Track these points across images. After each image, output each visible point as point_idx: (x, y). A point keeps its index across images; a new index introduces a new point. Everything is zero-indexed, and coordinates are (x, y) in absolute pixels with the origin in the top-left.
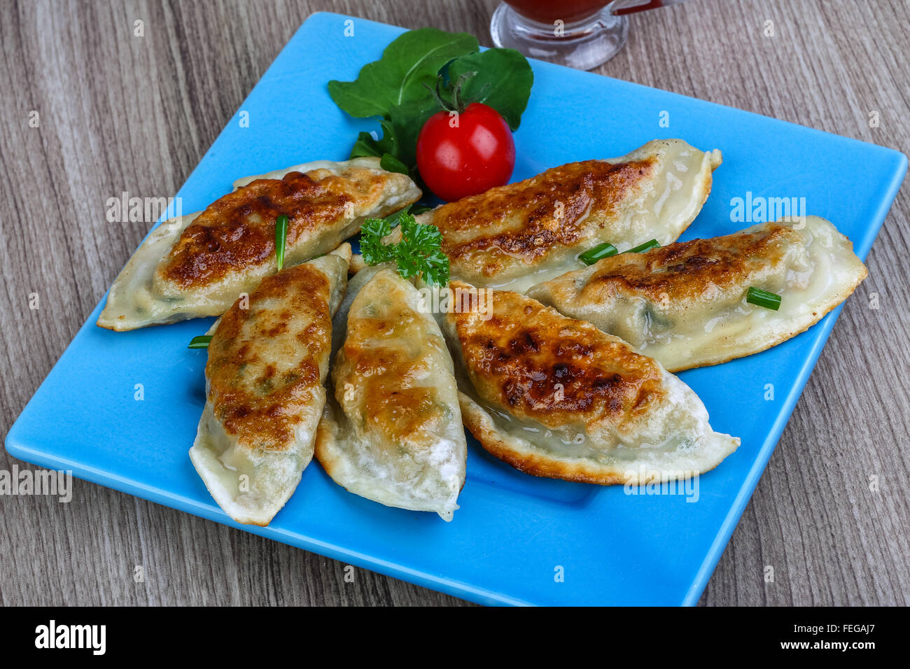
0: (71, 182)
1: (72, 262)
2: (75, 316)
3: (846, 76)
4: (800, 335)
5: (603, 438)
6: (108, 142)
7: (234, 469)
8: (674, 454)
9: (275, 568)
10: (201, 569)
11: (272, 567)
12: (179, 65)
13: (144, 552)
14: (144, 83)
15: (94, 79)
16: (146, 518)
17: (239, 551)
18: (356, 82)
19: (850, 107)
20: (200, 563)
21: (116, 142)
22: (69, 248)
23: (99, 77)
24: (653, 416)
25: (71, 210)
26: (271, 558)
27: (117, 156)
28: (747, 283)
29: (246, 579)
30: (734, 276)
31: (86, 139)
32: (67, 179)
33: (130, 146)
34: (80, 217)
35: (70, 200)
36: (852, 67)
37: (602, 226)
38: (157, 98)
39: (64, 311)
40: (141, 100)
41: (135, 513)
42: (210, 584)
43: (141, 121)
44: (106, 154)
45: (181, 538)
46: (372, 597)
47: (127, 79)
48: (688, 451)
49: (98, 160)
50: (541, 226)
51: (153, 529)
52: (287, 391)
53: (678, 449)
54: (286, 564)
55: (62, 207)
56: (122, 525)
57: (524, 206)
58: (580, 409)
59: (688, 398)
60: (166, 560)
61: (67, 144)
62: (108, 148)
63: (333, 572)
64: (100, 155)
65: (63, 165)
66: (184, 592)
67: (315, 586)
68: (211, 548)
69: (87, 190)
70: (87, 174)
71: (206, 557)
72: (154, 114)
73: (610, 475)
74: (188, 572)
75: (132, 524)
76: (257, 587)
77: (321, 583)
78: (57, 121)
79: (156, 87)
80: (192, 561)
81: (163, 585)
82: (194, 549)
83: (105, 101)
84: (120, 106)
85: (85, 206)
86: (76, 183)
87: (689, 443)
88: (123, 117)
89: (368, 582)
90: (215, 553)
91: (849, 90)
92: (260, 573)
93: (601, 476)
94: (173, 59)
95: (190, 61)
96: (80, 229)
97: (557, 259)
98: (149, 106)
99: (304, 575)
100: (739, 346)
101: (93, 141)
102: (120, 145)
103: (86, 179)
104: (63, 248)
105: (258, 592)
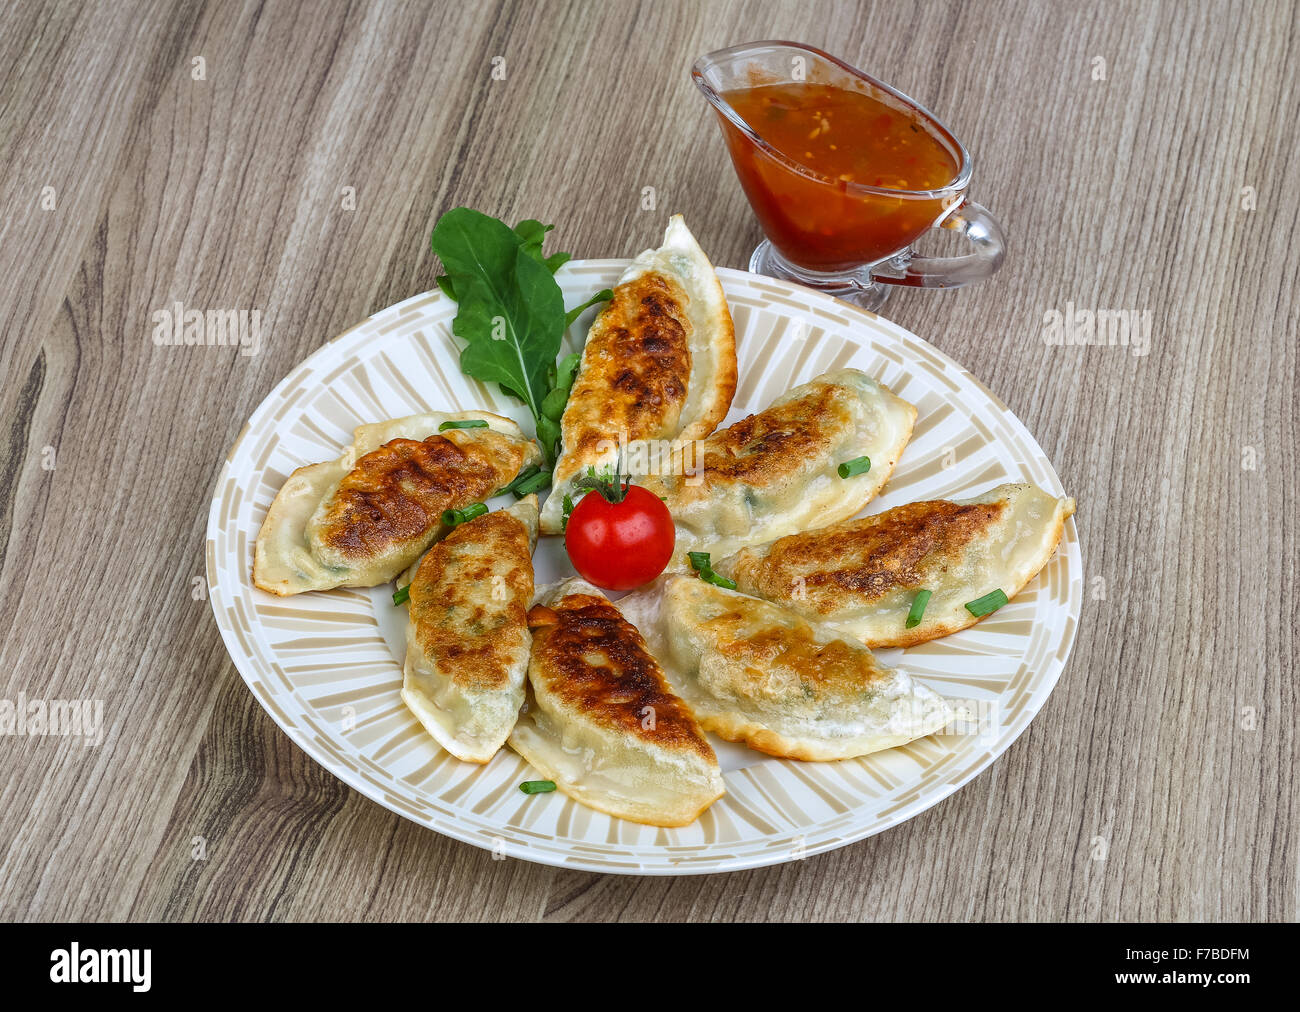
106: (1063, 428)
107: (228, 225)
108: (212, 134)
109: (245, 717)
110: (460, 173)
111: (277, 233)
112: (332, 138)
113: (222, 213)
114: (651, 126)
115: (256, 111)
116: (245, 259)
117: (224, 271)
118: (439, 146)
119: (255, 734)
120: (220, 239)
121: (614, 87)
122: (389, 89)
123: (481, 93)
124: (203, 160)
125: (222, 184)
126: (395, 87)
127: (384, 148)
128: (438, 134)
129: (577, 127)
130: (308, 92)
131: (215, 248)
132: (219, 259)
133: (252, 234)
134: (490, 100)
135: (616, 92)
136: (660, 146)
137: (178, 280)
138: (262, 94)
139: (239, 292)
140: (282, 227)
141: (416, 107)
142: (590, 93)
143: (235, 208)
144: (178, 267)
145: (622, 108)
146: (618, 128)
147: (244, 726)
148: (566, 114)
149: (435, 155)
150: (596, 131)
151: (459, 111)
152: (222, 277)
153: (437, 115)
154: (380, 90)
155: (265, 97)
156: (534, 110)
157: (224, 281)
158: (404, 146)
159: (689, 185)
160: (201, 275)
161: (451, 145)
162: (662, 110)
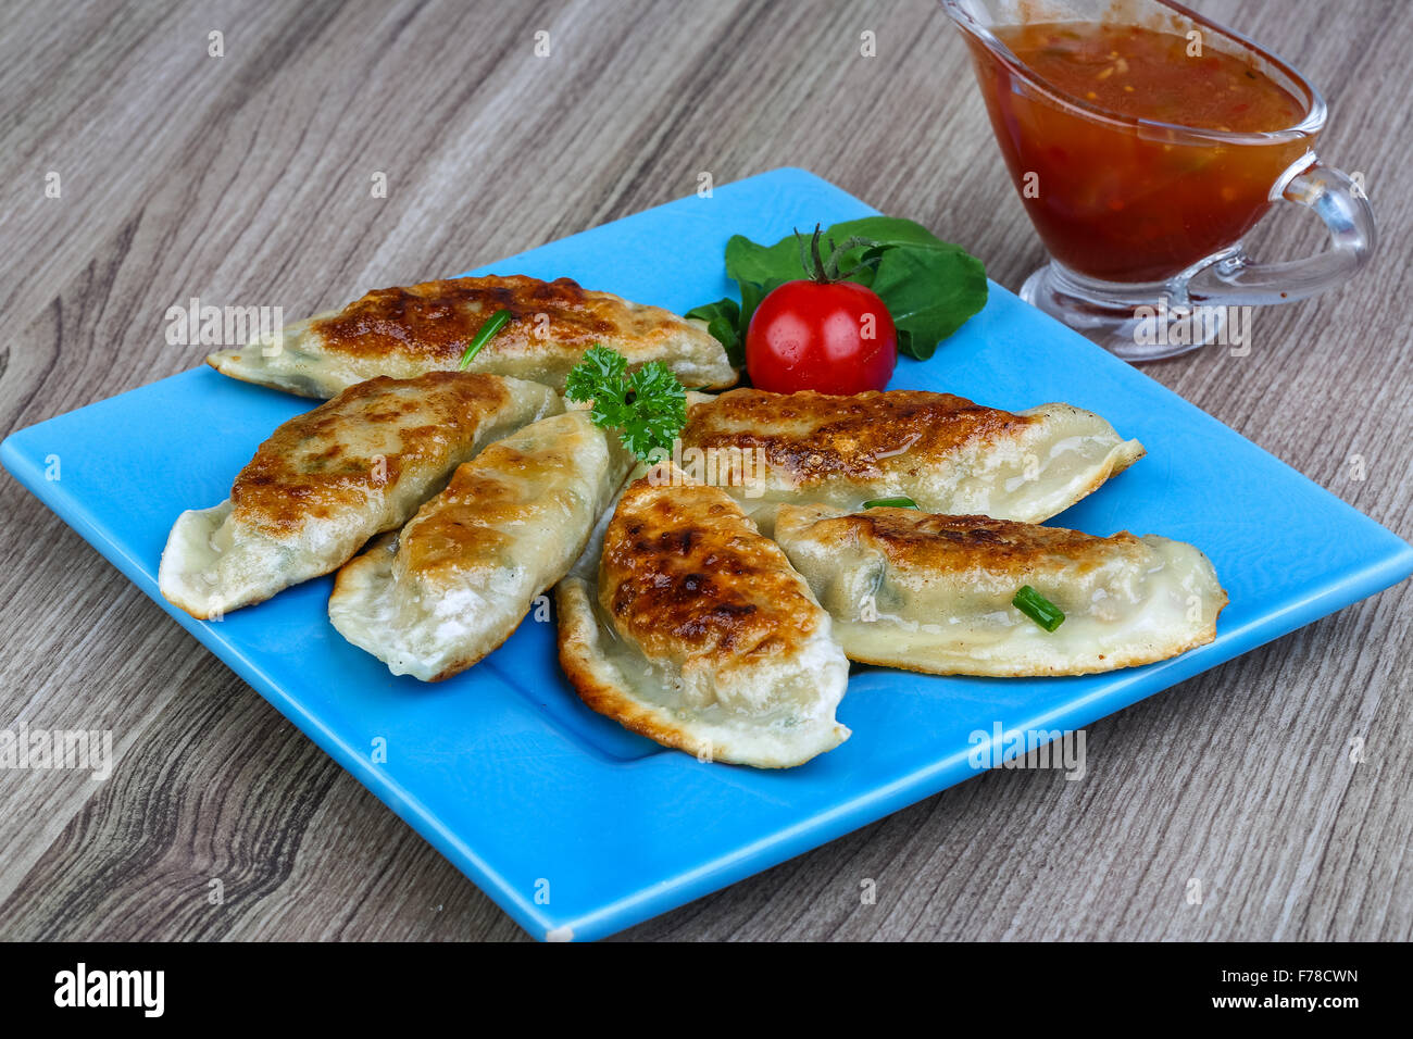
0: (371, 265)
4: (1067, 678)
5: (698, 686)
6: (454, 241)
7: (219, 550)
8: (765, 729)
9: (221, 712)
10: (134, 679)
11: (219, 708)
12: (614, 198)
13: (87, 638)
14: (554, 201)
15: (499, 177)
16: (123, 609)
17: (196, 680)
18: (773, 248)
20: (139, 673)
21: (462, 246)
23: (507, 177)
24: (764, 670)
25: (343, 291)
26: (226, 701)
27: (451, 258)
28: (1026, 579)
29: (176, 709)
30: (1014, 564)
31: (430, 231)
32: (369, 260)
33: (474, 255)
35: (351, 281)
37: (912, 473)
38: (555, 220)
40: (534, 216)
41: (116, 598)
42: (129, 698)
43: (513, 236)
44: (440, 251)
45: (142, 642)
46: (305, 783)
47: (538, 191)
48: (784, 731)
49: (424, 256)
50: (830, 442)
51: (120, 621)
52: (336, 478)
53: (772, 724)
54: (236, 714)
55: (336, 285)
56: (89, 604)
57: (827, 413)
58: (686, 636)
59: (828, 668)
60: (104, 655)
61: (404, 227)
62: (448, 247)
63: (284, 744)
64: (431, 251)
65: (378, 246)
66: (93, 694)
67: (249, 746)
68: (168, 665)
69: (382, 278)
70: (397, 264)
71: (153, 670)
72: (534, 234)
73: (674, 732)
74: (117, 677)
75: (101, 607)
76: (181, 722)
77: (259, 746)
78: (415, 203)
79: (564, 209)
80: (132, 668)
82: (146, 658)
83: (490, 204)
84: (503, 213)
86: (376, 267)
87: (790, 722)
88: (497, 224)
89: (316, 767)
90: (167, 669)
92: (198, 710)
93: (662, 730)
94: (613, 190)
95: (631, 198)
97: (833, 496)
98: (536, 226)
99: (247, 732)
100: (974, 660)
101: (439, 233)
102: (465, 249)
103: (393, 266)
105: (176, 727)
107: (302, 231)
108: (309, 136)
109: (164, 772)
110: (637, 188)
111: (367, 240)
112: (471, 146)
113: (299, 217)
114: (915, 147)
115: (375, 116)
116: (316, 266)
117: (282, 277)
118: (616, 158)
119: (173, 792)
120: (286, 244)
121: (871, 108)
122: (562, 99)
123: (687, 108)
124: (289, 161)
125: (306, 188)
126: (569, 100)
127: (539, 158)
128: (617, 147)
129: (810, 147)
130: (451, 100)
131: (275, 254)
132: (280, 264)
133: (333, 240)
134: (697, 116)
135: (874, 112)
136: (922, 170)
137: (216, 283)
138: (387, 101)
139: (297, 299)
140: (376, 234)
141: (595, 118)
142: (838, 110)
143: (317, 214)
144: (221, 271)
145: (877, 131)
146: (868, 150)
147: (159, 783)
148: (798, 133)
149: (608, 168)
150: (837, 151)
151: (650, 125)
152: (278, 282)
153: (621, 128)
154: (550, 100)
155: (391, 103)
156: (756, 127)
157: (279, 287)
158: (566, 158)
159: (955, 211)
160: (251, 279)
161: (632, 159)
162: (932, 133)
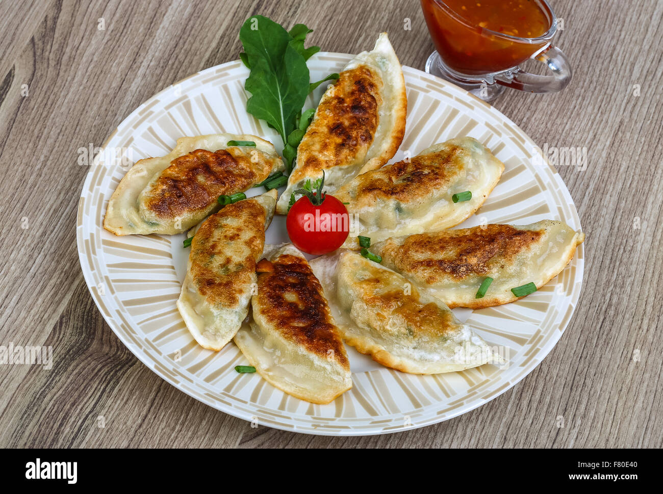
0: (161, 26)
1: (131, 67)
2: (112, 96)
3: (597, 178)
6: (195, 15)
13: (55, 230)
16: (69, 214)
19: (584, 195)
21: (199, 17)
22: (135, 60)
25: (151, 41)
27: (194, 24)
31: (186, 7)
32: (160, 23)
33: (204, 23)
34: (152, 46)
35: (154, 35)
36: (604, 175)
38: (236, 5)
39: (108, 90)
43: (219, 13)
44: (190, 20)
49: (183, 22)
51: (68, 221)
55: (147, 37)
56: (55, 211)
61: (174, 5)
62: (193, 18)
64: (186, 19)
65: (164, 15)
69: (166, 34)
70: (172, 26)
72: (229, 12)
74: (68, 251)
75: (60, 214)
81: (52, 250)
85: (159, 42)
86: (163, 28)
88: (212, 6)
91: (592, 186)
96: (147, 52)
98: (230, 7)
102: (200, 20)
104: (132, 58)
106: (591, 183)
107: (132, 5)
109: (89, 301)
111: (159, 11)
116: (139, 25)
117: (125, 30)
119: (93, 312)
120: (126, 11)
131: (122, 17)
132: (124, 23)
133: (145, 10)
140: (163, 8)
152: (124, 33)
157: (124, 37)
160: (112, 31)
